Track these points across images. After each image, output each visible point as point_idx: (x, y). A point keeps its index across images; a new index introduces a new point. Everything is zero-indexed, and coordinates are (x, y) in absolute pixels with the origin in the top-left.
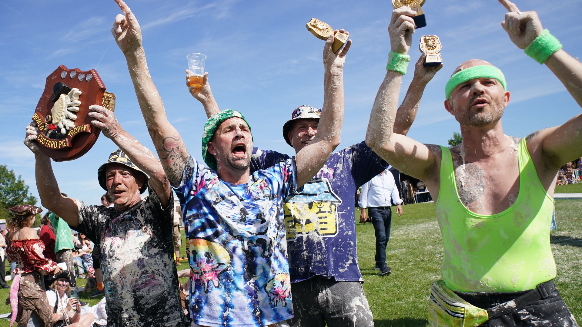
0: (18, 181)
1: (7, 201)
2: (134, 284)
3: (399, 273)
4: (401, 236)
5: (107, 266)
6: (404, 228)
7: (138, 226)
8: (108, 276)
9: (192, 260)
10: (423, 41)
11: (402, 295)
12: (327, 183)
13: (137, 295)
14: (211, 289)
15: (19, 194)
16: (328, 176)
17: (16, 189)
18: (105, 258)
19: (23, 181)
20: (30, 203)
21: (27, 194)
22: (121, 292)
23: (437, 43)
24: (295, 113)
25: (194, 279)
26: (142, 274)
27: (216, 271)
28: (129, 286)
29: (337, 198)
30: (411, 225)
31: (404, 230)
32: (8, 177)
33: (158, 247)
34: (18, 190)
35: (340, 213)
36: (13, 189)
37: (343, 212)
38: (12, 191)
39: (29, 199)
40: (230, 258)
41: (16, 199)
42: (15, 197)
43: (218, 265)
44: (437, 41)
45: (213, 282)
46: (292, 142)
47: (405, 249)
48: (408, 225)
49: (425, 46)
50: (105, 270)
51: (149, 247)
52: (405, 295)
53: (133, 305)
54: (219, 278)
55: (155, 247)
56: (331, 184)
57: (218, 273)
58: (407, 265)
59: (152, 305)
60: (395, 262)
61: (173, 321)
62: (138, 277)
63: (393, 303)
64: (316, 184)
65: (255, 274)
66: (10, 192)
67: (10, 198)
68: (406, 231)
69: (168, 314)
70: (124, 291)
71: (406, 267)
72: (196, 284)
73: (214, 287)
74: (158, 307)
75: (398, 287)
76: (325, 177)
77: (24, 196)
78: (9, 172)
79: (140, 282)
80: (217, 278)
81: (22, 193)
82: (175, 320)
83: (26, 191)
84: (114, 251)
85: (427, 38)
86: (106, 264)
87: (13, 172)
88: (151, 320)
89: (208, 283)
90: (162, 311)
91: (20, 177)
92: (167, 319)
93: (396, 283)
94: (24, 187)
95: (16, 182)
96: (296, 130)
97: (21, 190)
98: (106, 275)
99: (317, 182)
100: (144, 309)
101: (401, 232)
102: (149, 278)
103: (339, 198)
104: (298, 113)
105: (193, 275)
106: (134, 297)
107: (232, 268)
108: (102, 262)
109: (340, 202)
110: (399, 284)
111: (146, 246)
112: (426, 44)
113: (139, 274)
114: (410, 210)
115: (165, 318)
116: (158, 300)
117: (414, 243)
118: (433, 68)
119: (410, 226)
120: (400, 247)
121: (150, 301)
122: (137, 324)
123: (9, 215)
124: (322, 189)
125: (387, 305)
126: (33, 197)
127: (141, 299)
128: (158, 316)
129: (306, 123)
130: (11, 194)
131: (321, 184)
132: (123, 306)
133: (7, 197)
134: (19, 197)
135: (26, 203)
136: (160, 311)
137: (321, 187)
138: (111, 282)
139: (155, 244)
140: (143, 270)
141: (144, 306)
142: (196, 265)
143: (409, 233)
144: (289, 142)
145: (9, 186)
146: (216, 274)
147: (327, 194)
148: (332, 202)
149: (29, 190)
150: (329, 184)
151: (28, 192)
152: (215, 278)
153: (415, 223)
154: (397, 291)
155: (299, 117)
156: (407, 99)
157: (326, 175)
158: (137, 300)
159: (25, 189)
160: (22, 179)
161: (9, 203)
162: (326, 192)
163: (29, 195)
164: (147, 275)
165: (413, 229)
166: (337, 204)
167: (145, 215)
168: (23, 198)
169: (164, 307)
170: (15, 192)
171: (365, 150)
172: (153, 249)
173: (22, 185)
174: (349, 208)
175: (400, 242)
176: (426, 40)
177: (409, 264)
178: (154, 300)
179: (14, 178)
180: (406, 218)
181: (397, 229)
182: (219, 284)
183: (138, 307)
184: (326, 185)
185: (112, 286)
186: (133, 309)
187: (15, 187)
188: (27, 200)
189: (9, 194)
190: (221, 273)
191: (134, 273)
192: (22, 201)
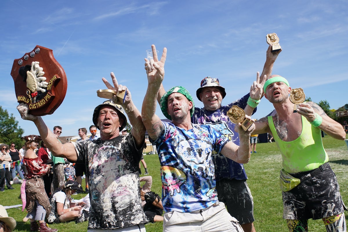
0: (11, 118)
1: (2, 131)
2: (113, 193)
3: (272, 182)
4: (270, 161)
5: (93, 180)
6: (272, 156)
7: (118, 154)
8: (94, 187)
9: (163, 178)
10: (268, 38)
11: (275, 195)
12: (225, 124)
13: (114, 201)
14: (176, 194)
15: (11, 127)
16: (225, 119)
17: (9, 123)
18: (92, 175)
19: (14, 118)
20: (19, 133)
21: (17, 127)
22: (103, 198)
23: (276, 37)
24: (202, 82)
25: (165, 189)
26: (118, 187)
27: (179, 184)
28: (109, 194)
29: (231, 132)
30: (275, 154)
31: (272, 158)
32: (3, 114)
33: (130, 170)
34: (11, 124)
35: (234, 141)
36: (7, 123)
37: (235, 140)
38: (6, 124)
39: (18, 131)
40: (186, 177)
41: (9, 130)
42: (8, 128)
43: (179, 180)
44: (275, 36)
45: (176, 190)
46: (202, 99)
47: (274, 169)
48: (274, 155)
49: (270, 40)
50: (92, 183)
51: (124, 169)
52: (277, 195)
53: (111, 207)
54: (180, 188)
55: (128, 169)
56: (228, 124)
57: (180, 185)
58: (276, 178)
59: (123, 209)
60: (268, 176)
61: (138, 220)
62: (115, 189)
63: (271, 199)
64: (219, 125)
65: (200, 186)
66: (5, 125)
67: (5, 129)
68: (273, 158)
69: (134, 215)
70: (105, 198)
71: (276, 179)
72: (165, 191)
73: (177, 193)
74: (127, 210)
75: (272, 190)
76: (223, 120)
77: (14, 128)
78: (4, 111)
79: (116, 192)
80: (179, 188)
81: (13, 126)
82: (139, 219)
83: (17, 125)
84: (100, 170)
85: (270, 35)
86: (93, 179)
87: (7, 111)
88: (122, 219)
89: (174, 190)
90: (130, 213)
91: (12, 114)
92: (134, 219)
93: (271, 188)
94: (15, 122)
95: (9, 118)
96: (204, 93)
97: (13, 124)
98: (92, 186)
99: (219, 123)
100: (118, 210)
101: (270, 159)
102: (123, 190)
103: (232, 132)
104: (205, 82)
105: (164, 186)
106: (112, 202)
107: (187, 182)
108: (90, 177)
109: (233, 134)
110: (273, 189)
111: (123, 168)
112: (270, 39)
113: (116, 187)
114: (273, 146)
115: (132, 218)
116: (127, 205)
117: (279, 165)
118: (276, 52)
119: (275, 156)
120: (271, 167)
121: (122, 206)
122: (113, 221)
123: (4, 141)
124: (222, 128)
125: (267, 200)
126: (21, 129)
127: (116, 204)
128: (127, 216)
129: (210, 89)
130: (5, 126)
131: (222, 125)
132: (104, 208)
133: (3, 128)
134: (11, 129)
135: (16, 133)
136: (129, 213)
137: (221, 127)
138: (96, 191)
139: (128, 167)
140: (119, 184)
141: (118, 209)
142: (165, 181)
143: (275, 160)
144: (200, 99)
145: (4, 121)
146: (178, 186)
147: (225, 130)
148: (229, 134)
149: (18, 124)
150: (226, 124)
151: (18, 126)
152: (177, 188)
153: (278, 153)
154: (272, 193)
155: (206, 86)
156: (264, 72)
157: (224, 119)
158: (114, 204)
159: (15, 123)
160: (13, 116)
161: (3, 133)
162: (225, 129)
163: (18, 128)
164: (122, 187)
165: (277, 157)
166: (232, 136)
167: (124, 148)
168: (14, 130)
169: (132, 210)
170: (8, 125)
171: (243, 104)
172: (127, 170)
173: (14, 120)
174: (238, 137)
175: (270, 164)
176: (269, 37)
177: (277, 177)
178: (125, 205)
179: (7, 115)
180: (272, 150)
181: (267, 157)
182: (180, 191)
183: (114, 209)
184: (224, 125)
185: (97, 193)
186: (111, 210)
187: (8, 121)
188: (17, 131)
189: (4, 126)
190: (181, 185)
191: (113, 186)
192: (13, 131)
